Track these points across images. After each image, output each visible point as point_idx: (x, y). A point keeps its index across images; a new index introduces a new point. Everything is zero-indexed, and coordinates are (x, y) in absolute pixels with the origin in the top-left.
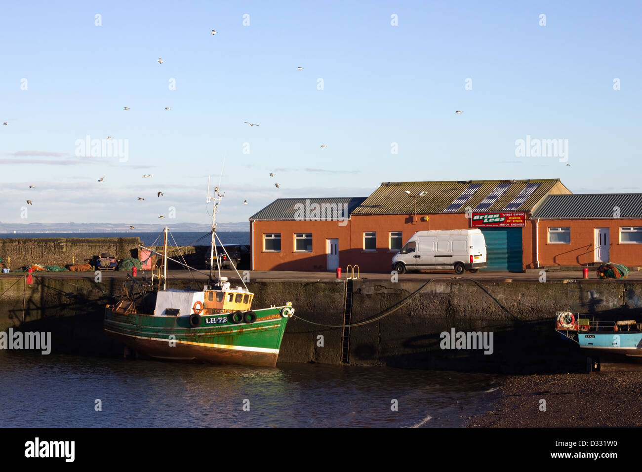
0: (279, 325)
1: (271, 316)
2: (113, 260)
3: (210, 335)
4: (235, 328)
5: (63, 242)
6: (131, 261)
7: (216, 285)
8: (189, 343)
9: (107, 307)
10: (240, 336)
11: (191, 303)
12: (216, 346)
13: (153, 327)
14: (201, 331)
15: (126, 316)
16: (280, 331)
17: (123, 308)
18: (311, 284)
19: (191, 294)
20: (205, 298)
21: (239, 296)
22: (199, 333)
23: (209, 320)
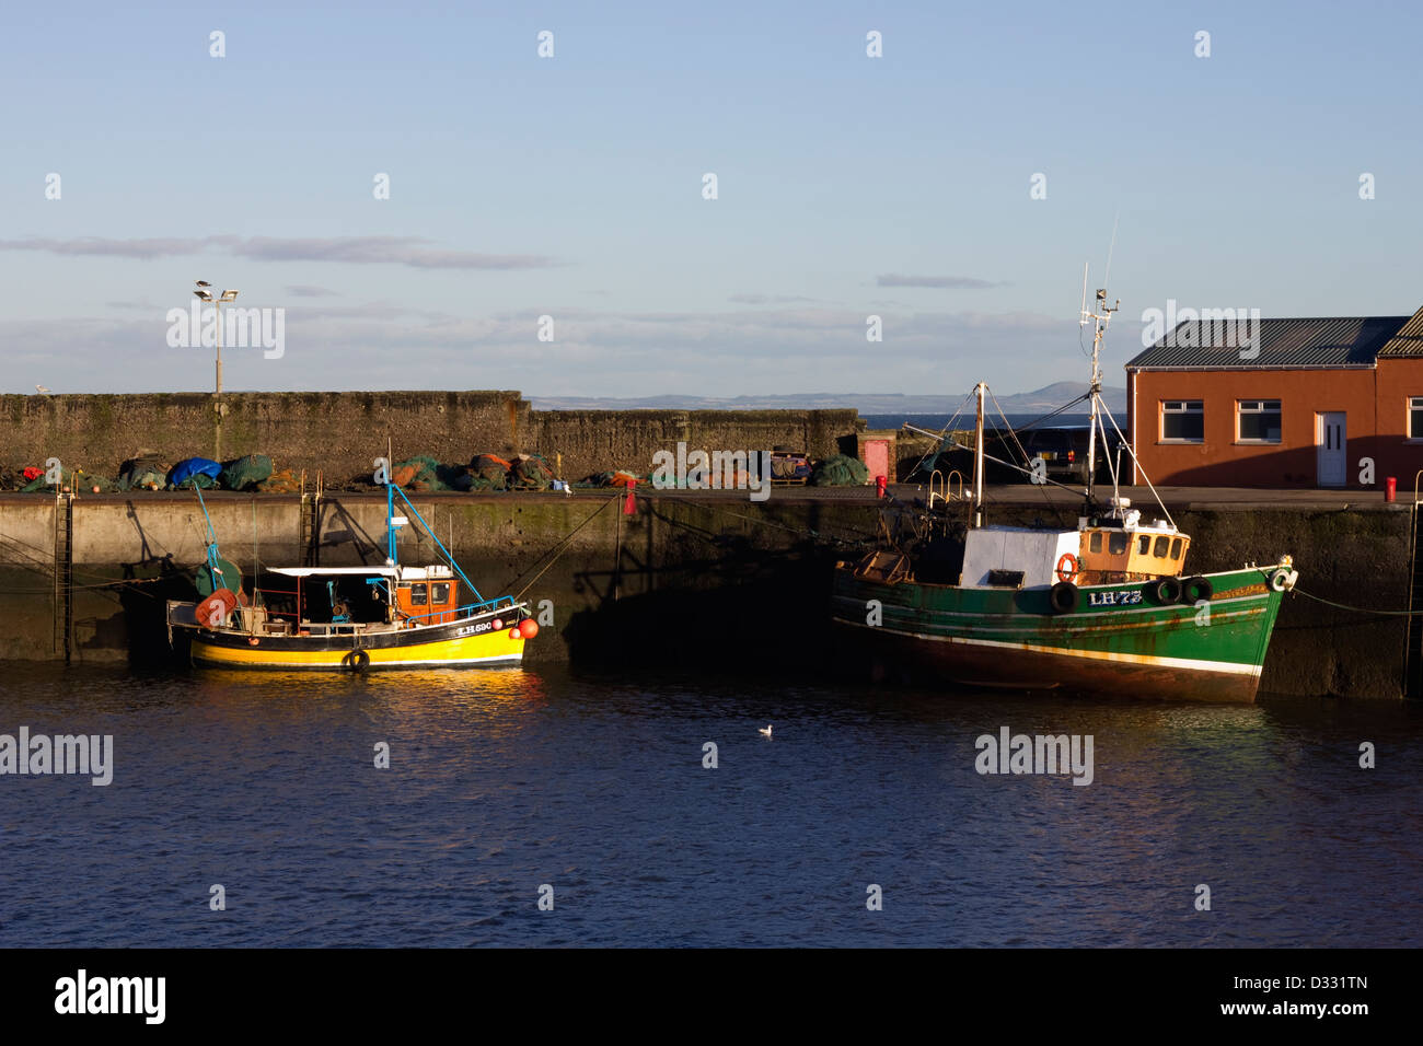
0: (1264, 610)
1: (1245, 589)
2: (802, 462)
3: (1100, 631)
4: (1162, 616)
5: (683, 420)
6: (844, 464)
7: (1107, 516)
8: (1049, 650)
9: (838, 567)
10: (1171, 634)
11: (1053, 558)
12: (1113, 657)
13: (956, 614)
14: (1078, 622)
15: (887, 586)
16: (1265, 622)
17: (879, 569)
18: (1327, 516)
19: (1051, 536)
20: (1082, 545)
21: (1162, 541)
22: (1072, 627)
23: (1098, 598)
